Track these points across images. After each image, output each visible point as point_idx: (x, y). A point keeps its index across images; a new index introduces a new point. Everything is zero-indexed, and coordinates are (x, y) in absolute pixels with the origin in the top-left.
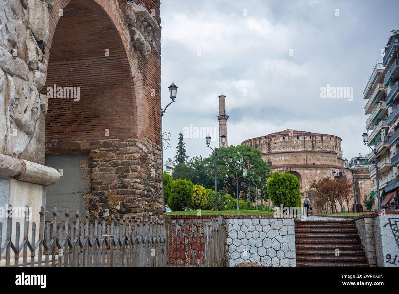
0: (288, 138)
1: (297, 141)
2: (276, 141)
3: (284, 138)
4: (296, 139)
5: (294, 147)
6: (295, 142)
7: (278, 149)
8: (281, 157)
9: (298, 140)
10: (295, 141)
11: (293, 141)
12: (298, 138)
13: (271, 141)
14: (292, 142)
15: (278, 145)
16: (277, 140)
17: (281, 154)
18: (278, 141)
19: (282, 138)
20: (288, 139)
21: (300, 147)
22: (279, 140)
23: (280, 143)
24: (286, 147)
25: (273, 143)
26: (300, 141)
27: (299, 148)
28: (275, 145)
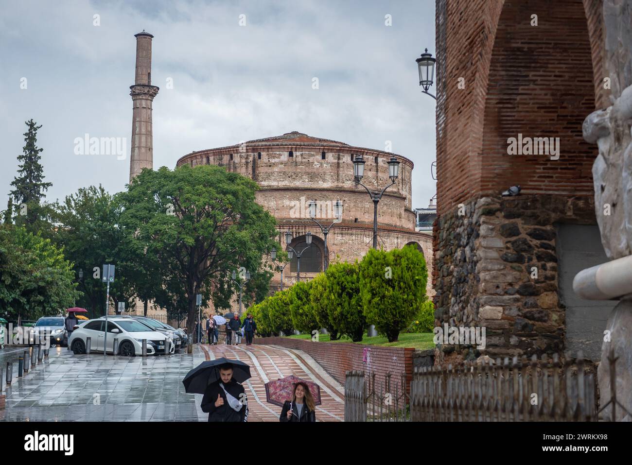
0: (302, 155)
1: (321, 164)
2: (273, 161)
3: (291, 154)
4: (319, 157)
5: (313, 176)
6: (317, 165)
7: (275, 180)
8: (282, 198)
9: (323, 161)
10: (316, 163)
11: (313, 163)
12: (324, 157)
13: (260, 158)
14: (309, 164)
15: (276, 169)
16: (274, 157)
17: (282, 193)
18: (277, 160)
19: (286, 154)
20: (300, 157)
21: (328, 177)
22: (279, 157)
23: (280, 166)
24: (294, 177)
25: (263, 165)
26: (328, 163)
27: (324, 180)
28: (269, 170)
